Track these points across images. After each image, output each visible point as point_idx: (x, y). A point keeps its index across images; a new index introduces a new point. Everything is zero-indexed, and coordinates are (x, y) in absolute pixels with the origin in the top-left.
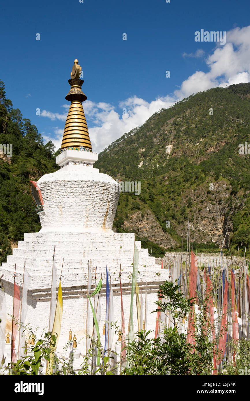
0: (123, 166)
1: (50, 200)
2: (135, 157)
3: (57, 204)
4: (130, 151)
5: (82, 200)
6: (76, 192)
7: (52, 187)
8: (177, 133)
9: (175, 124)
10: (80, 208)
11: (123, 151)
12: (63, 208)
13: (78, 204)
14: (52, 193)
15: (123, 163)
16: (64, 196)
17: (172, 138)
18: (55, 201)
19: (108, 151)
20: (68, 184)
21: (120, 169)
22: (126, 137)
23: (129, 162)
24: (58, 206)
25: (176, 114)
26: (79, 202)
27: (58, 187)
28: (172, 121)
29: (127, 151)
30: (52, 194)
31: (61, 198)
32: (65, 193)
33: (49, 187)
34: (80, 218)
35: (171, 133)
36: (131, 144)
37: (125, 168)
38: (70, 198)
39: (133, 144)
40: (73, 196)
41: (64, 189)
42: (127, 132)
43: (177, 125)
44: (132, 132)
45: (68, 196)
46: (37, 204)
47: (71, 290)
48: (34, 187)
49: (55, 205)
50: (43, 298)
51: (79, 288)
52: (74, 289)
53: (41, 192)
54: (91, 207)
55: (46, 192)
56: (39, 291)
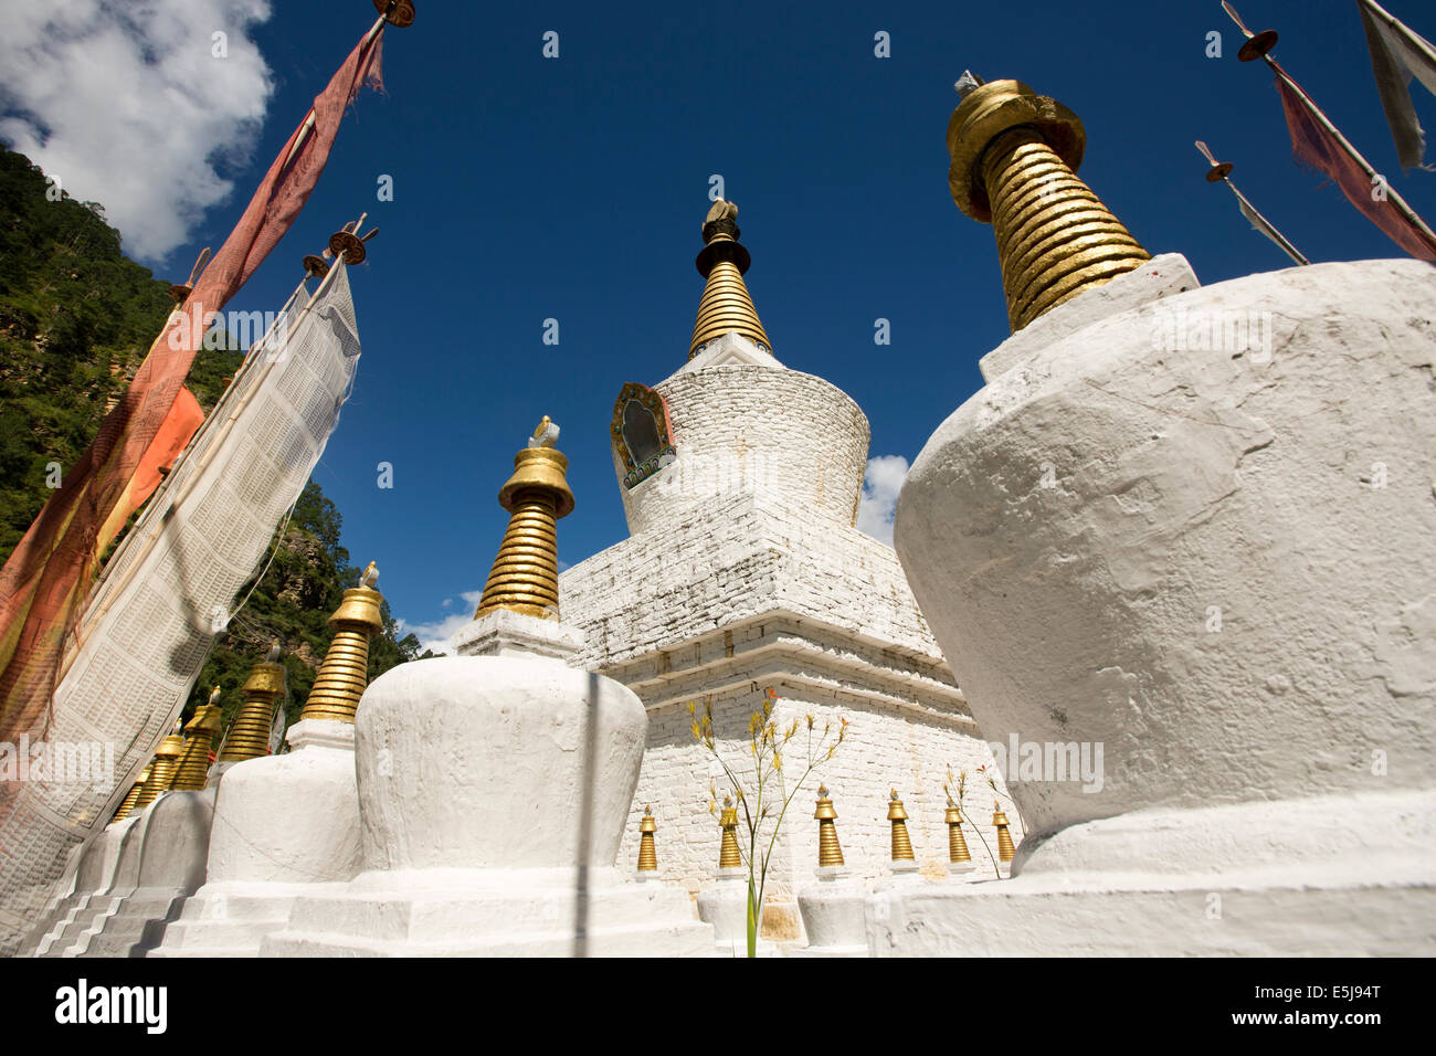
1: (704, 424)
3: (730, 435)
5: (808, 433)
6: (790, 404)
7: (715, 384)
10: (803, 454)
12: (751, 447)
13: (795, 442)
14: (715, 403)
16: (756, 414)
18: (724, 428)
20: (770, 379)
24: (734, 443)
26: (799, 435)
27: (735, 385)
30: (713, 408)
31: (744, 418)
32: (759, 405)
33: (703, 386)
34: (802, 485)
38: (773, 420)
40: (783, 417)
41: (757, 393)
45: (767, 414)
46: (637, 458)
47: (885, 665)
48: (642, 396)
49: (722, 438)
50: (803, 677)
51: (904, 665)
52: (890, 661)
53: (668, 408)
54: (829, 461)
55: (690, 402)
56: (798, 632)
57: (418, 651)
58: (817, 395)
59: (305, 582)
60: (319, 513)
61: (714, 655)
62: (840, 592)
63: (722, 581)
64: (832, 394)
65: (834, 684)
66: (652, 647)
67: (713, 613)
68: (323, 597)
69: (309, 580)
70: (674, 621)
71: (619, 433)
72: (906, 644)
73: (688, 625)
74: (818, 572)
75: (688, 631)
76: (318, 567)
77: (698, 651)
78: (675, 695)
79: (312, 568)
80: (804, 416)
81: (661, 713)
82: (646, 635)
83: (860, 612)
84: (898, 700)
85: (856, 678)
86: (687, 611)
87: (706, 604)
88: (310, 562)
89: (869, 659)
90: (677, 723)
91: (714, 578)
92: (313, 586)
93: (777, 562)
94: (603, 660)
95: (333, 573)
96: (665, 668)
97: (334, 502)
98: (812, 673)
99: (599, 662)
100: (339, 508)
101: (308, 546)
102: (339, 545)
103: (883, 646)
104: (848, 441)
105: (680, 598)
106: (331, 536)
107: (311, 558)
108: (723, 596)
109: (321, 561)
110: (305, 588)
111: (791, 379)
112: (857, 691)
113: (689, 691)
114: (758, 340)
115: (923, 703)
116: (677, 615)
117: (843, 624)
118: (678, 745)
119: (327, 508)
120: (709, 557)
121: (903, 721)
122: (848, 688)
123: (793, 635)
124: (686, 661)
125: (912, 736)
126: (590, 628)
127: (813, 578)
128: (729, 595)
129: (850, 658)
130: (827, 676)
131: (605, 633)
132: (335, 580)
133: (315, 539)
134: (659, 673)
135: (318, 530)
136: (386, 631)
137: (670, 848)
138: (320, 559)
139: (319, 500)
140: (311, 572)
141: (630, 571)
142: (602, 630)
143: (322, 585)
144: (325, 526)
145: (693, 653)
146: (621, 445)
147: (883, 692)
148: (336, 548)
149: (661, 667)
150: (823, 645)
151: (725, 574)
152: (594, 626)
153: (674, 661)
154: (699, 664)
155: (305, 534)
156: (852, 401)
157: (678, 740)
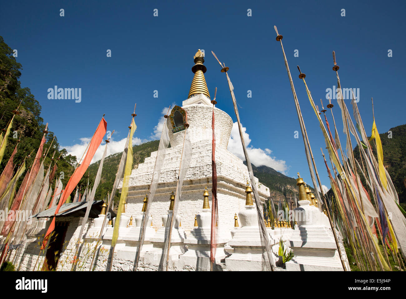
0: (106, 173)
1: (196, 120)
2: (115, 169)
3: (202, 124)
4: (112, 165)
5: (220, 126)
6: (217, 118)
7: (199, 111)
8: (142, 159)
9: (141, 154)
11: (108, 164)
12: (207, 128)
15: (106, 171)
16: (209, 120)
17: (139, 161)
18: (201, 122)
19: (98, 163)
21: (104, 175)
22: (111, 157)
23: (111, 172)
24: (203, 126)
25: (142, 149)
27: (205, 112)
28: (140, 152)
29: (110, 165)
30: (199, 116)
31: (206, 120)
35: (138, 159)
36: (113, 161)
37: (107, 174)
39: (115, 162)
41: (209, 114)
42: (112, 154)
43: (142, 155)
44: (115, 154)
46: (176, 126)
47: (237, 187)
48: (180, 110)
49: (200, 125)
50: (223, 189)
51: (240, 186)
52: (238, 186)
53: (187, 114)
54: (224, 133)
55: (193, 114)
56: (223, 180)
57: (66, 155)
58: (223, 116)
59: (26, 128)
60: (33, 105)
61: (204, 182)
62: (231, 172)
63: (208, 167)
64: (227, 116)
65: (227, 190)
66: (189, 179)
67: (205, 174)
68: (33, 133)
69: (28, 127)
70: (195, 174)
71: (172, 118)
72: (241, 182)
73: (199, 175)
74: (228, 167)
75: (199, 177)
76: (32, 123)
77: (200, 181)
78: (192, 190)
79: (29, 123)
80: (220, 121)
81: (188, 193)
82: (187, 176)
83: (234, 176)
84: (238, 194)
85: (231, 189)
86: (199, 172)
87: (204, 172)
88: (29, 121)
89: (234, 185)
90: (192, 196)
91: (206, 166)
92: (29, 130)
93: (222, 165)
94: (175, 180)
95: (37, 126)
96: (191, 184)
97: (39, 102)
98: (224, 188)
99: (174, 180)
100: (40, 104)
101: (28, 116)
102: (40, 117)
103: (237, 183)
104: (229, 128)
105: (197, 169)
106: (37, 113)
107: (29, 120)
108: (208, 171)
109: (33, 121)
110: (26, 130)
111: (218, 112)
112: (231, 192)
113: (196, 189)
114: (208, 96)
115: (242, 194)
116: (196, 173)
117: (232, 178)
118: (192, 200)
119: (36, 103)
120: (201, 159)
121: (238, 198)
122: (230, 191)
123: (222, 180)
124: (196, 183)
125: (239, 201)
126: (171, 172)
127: (227, 168)
128: (209, 171)
129: (231, 185)
130: (227, 189)
131: (175, 174)
132: (37, 128)
133: (31, 113)
134: (189, 184)
135: (32, 110)
136: (55, 147)
137: (189, 222)
138: (32, 120)
139: (33, 100)
140: (29, 124)
141: (177, 157)
142: (174, 173)
143: (33, 129)
144: (35, 109)
145: (198, 181)
146: (172, 121)
147: (235, 192)
148: (39, 118)
149: (190, 183)
150: (227, 183)
151: (209, 166)
152: (172, 171)
153: (194, 182)
154: (200, 184)
155: (27, 111)
156: (231, 118)
157: (192, 199)
